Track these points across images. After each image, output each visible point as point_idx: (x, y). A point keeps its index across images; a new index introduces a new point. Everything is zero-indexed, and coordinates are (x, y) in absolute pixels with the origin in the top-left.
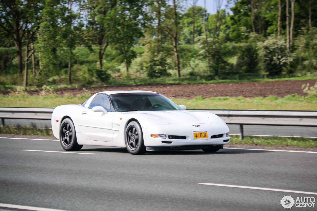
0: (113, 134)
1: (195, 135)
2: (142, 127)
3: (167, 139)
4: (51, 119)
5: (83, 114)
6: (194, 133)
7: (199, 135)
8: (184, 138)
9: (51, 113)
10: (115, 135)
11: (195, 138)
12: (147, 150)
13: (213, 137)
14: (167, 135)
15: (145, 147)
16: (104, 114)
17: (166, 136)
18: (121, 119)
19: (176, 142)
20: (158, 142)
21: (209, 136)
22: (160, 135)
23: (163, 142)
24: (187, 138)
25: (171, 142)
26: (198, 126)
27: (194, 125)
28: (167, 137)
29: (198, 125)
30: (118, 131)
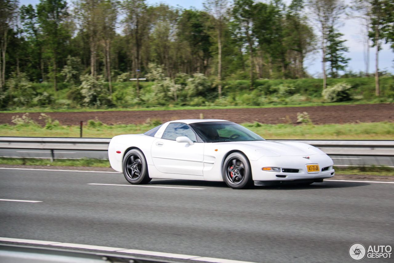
0: (203, 167)
1: (308, 167)
2: (249, 159)
3: (281, 173)
4: (107, 150)
5: (158, 145)
6: (307, 166)
7: (312, 168)
8: (296, 171)
9: (108, 143)
10: (208, 168)
11: (308, 172)
12: (255, 185)
13: (323, 170)
14: (281, 168)
15: (253, 181)
16: (189, 144)
17: (279, 168)
18: (216, 150)
19: (290, 176)
20: (271, 176)
21: (320, 169)
22: (273, 169)
23: (277, 176)
24: (299, 171)
25: (284, 176)
26: (308, 158)
27: (305, 157)
28: (281, 171)
29: (308, 156)
30: (213, 163)
